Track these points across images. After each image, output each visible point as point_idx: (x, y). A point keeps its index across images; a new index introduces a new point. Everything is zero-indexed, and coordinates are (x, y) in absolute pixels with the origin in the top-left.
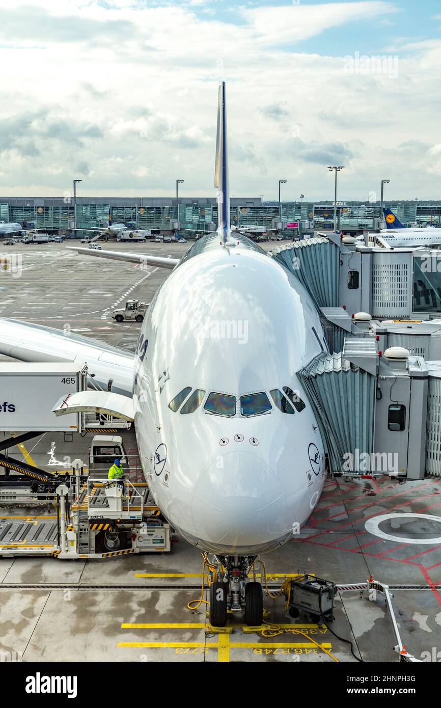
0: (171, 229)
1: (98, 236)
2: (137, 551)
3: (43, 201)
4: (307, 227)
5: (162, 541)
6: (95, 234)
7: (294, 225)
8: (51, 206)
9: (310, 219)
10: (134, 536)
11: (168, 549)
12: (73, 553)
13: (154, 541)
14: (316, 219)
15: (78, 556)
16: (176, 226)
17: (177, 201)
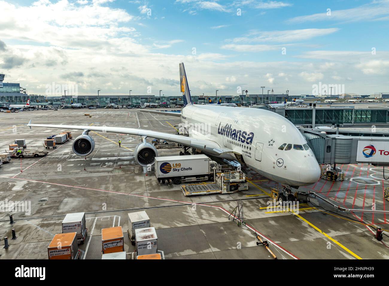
0: (128, 104)
1: (106, 107)
2: (240, 190)
3: (88, 97)
4: (168, 104)
5: (246, 187)
6: (104, 106)
7: (165, 103)
8: (92, 98)
9: (169, 101)
10: (239, 186)
11: (248, 189)
12: (225, 192)
13: (244, 187)
14: (171, 101)
15: (227, 193)
16: (130, 104)
17: (130, 96)
